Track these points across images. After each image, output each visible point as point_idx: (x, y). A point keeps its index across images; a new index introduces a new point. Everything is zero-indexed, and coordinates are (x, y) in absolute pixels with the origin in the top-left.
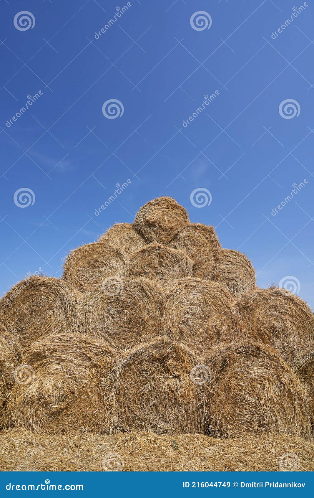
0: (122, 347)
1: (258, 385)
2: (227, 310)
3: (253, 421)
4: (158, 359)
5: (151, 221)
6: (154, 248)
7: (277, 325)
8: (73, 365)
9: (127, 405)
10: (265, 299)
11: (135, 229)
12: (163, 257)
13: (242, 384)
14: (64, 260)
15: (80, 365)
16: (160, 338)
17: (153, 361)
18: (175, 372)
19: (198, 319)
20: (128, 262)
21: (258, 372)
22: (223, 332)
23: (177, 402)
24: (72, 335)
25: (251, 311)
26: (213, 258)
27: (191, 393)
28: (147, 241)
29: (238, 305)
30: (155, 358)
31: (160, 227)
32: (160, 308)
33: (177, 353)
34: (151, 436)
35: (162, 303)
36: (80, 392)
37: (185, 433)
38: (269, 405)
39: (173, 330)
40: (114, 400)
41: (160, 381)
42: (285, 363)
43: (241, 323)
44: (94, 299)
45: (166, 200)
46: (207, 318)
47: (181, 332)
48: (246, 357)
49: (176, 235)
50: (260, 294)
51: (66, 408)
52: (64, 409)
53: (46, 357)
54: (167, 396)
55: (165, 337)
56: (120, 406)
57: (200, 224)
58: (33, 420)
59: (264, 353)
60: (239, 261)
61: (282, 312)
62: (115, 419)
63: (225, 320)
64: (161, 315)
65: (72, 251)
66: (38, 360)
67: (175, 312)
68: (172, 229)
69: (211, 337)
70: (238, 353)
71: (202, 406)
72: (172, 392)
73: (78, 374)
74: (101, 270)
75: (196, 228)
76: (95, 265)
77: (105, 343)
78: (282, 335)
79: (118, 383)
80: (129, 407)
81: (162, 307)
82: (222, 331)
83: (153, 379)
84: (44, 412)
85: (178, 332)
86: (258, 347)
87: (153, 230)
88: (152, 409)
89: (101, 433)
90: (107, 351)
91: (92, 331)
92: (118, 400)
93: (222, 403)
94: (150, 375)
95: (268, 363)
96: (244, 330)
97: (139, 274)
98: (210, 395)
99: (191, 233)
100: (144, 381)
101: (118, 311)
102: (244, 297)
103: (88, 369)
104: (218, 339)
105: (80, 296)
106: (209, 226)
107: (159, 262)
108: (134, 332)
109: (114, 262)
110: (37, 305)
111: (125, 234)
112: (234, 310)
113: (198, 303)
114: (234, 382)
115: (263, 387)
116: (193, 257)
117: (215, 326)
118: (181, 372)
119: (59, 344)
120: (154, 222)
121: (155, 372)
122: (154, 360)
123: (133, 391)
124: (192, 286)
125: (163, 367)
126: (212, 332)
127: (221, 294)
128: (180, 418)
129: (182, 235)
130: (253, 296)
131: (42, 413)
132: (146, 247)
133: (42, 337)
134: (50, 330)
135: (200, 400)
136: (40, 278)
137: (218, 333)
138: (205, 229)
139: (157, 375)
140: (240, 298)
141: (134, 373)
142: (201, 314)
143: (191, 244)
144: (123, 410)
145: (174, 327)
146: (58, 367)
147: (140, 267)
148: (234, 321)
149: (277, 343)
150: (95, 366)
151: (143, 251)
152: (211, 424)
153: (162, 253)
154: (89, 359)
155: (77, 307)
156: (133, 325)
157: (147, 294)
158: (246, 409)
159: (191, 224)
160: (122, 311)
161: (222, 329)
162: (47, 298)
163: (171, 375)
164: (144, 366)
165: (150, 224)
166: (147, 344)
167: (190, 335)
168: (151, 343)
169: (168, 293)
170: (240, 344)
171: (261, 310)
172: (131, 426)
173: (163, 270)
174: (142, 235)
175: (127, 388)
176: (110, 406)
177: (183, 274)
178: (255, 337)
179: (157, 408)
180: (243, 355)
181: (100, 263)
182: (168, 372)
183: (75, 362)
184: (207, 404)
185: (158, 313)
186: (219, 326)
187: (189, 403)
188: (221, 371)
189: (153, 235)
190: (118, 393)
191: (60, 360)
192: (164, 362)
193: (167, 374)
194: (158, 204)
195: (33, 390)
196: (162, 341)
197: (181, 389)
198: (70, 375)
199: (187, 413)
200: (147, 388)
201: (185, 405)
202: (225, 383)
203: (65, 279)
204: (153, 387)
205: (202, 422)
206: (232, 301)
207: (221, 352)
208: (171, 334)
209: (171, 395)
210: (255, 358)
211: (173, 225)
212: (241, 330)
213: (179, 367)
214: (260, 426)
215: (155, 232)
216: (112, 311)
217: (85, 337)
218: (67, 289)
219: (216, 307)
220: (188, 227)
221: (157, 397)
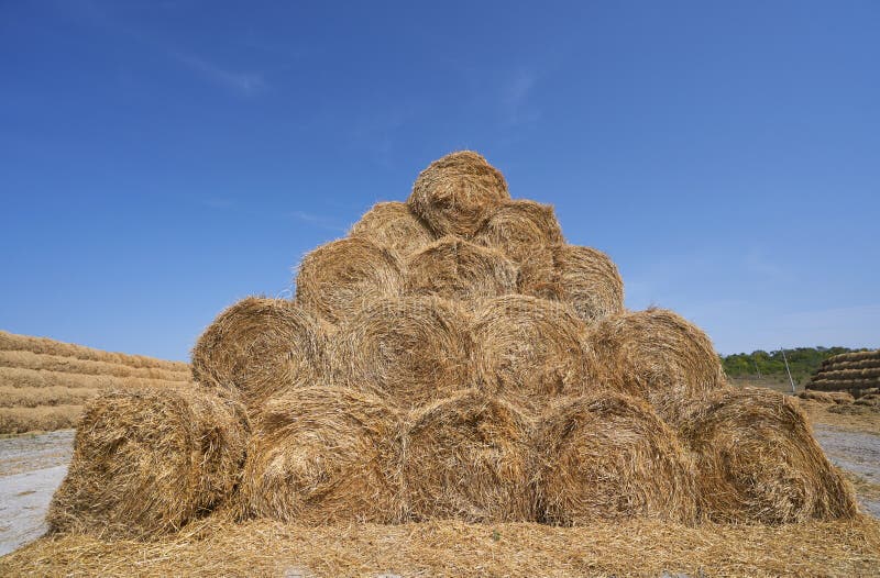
0: (406, 405)
1: (621, 456)
2: (574, 346)
3: (611, 504)
4: (466, 421)
5: (441, 197)
6: (449, 246)
7: (654, 368)
8: (334, 431)
9: (422, 486)
10: (639, 328)
11: (413, 212)
12: (464, 262)
13: (595, 453)
14: (296, 270)
15: (345, 432)
16: (468, 391)
17: (457, 423)
18: (493, 439)
19: (527, 361)
20: (405, 271)
21: (622, 436)
23: (497, 481)
24: (327, 388)
25: (614, 347)
26: (552, 261)
27: (517, 468)
28: (436, 233)
29: (593, 338)
30: (461, 419)
31: (458, 208)
32: (465, 345)
33: (495, 412)
34: (459, 524)
35: (468, 337)
36: (350, 469)
37: (509, 521)
38: (636, 482)
39: (487, 379)
40: (401, 480)
41: (469, 452)
42: (664, 424)
43: (598, 366)
44: (354, 333)
45: (466, 157)
46: (541, 359)
47: (501, 382)
48: (603, 416)
49: (486, 222)
50: (630, 321)
51: (330, 491)
52: (327, 493)
53: (290, 421)
54: (481, 473)
55: (475, 389)
56: (409, 487)
57: (528, 202)
58: (283, 508)
59: (633, 409)
60: (597, 266)
61: (665, 349)
62: (403, 504)
63: (570, 362)
64: (468, 356)
65: (308, 254)
66: (279, 426)
67: (489, 352)
68: (478, 210)
69: (548, 390)
70: (591, 411)
71: (533, 486)
72: (488, 466)
73: (343, 444)
74: (360, 285)
75: (521, 208)
76: (348, 276)
77: (380, 401)
78: (662, 383)
79: (406, 456)
80: (424, 489)
81: (467, 343)
83: (459, 449)
84: (299, 497)
85: (494, 381)
86: (622, 401)
87: (444, 214)
88: (459, 491)
89: (386, 524)
90: (385, 412)
91: (356, 382)
92: (408, 480)
93: (563, 481)
94: (454, 444)
95: (636, 422)
96: (601, 377)
97: (426, 291)
98: (547, 470)
99: (512, 218)
100: (445, 453)
101: (397, 352)
102: (604, 325)
103: (358, 437)
104: (559, 391)
105: (331, 329)
106: (543, 205)
107: (458, 269)
108: (424, 383)
109: (381, 272)
110: (263, 345)
111: (394, 221)
112: (587, 347)
113: (526, 335)
114: (583, 451)
115: (628, 457)
116: (517, 259)
117: (555, 372)
118: (502, 440)
119: (309, 402)
120: (446, 199)
121: (462, 439)
122: (461, 422)
123: (429, 466)
124: (516, 309)
125: (474, 432)
126: (550, 380)
127: (565, 321)
128: (501, 502)
129: (497, 221)
130: (620, 323)
131: (295, 498)
132: (435, 245)
133: (277, 394)
134: (289, 382)
135: (531, 477)
136: (262, 300)
137: (560, 382)
138: (537, 211)
139: (465, 443)
140: (596, 326)
141: (429, 442)
142: (532, 353)
143: (513, 238)
144: (416, 493)
145: (489, 374)
146: (312, 435)
147: (426, 280)
148: (586, 362)
149: (653, 396)
150: (368, 432)
151: (431, 252)
152: (548, 508)
153: (464, 253)
154: (360, 423)
155: (328, 346)
156: (421, 372)
157: (443, 324)
158: (600, 488)
159: (514, 202)
160: (403, 350)
161: (566, 375)
162: (278, 333)
163: (487, 443)
164: (444, 431)
165: (440, 203)
166: (446, 400)
167: (514, 387)
168: (453, 398)
169: (477, 320)
170: (594, 397)
171: (631, 345)
172: (428, 513)
173: (466, 283)
174: (425, 223)
175: (420, 462)
176: (396, 487)
177: (500, 290)
178: (619, 388)
179: (466, 489)
180: (599, 412)
181: (358, 274)
182: (482, 439)
183: (337, 427)
184: (541, 483)
185: (462, 353)
186: (561, 371)
187: (515, 482)
188: (563, 437)
189: (446, 223)
190: (407, 470)
191: (313, 425)
192: (475, 426)
193: (481, 443)
194: (452, 165)
195: (277, 467)
196: (471, 395)
197: (502, 464)
198: (331, 445)
199: (512, 495)
200: (450, 463)
201: (509, 484)
202: (569, 453)
203: (300, 301)
204: (460, 461)
205: (534, 507)
206: (583, 332)
207: (564, 410)
208: (484, 385)
209: (487, 471)
210: (618, 417)
211: (480, 204)
212: (596, 376)
213: (498, 433)
214: (620, 509)
215: (448, 217)
216: (387, 350)
217: (348, 391)
218: (309, 318)
219: (557, 341)
220: (506, 206)
221: (465, 475)
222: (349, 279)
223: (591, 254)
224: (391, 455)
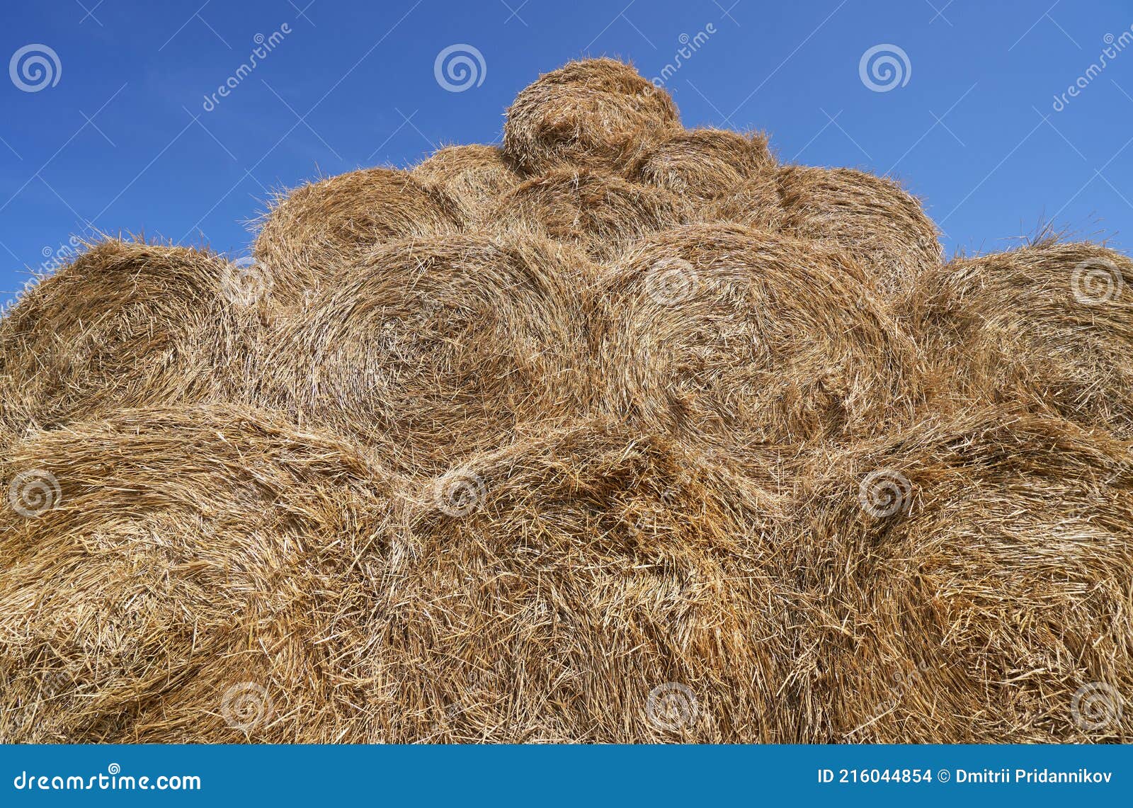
2: (862, 323)
4: (582, 494)
5: (554, 124)
6: (564, 179)
8: (195, 519)
9: (440, 691)
11: (506, 159)
12: (594, 205)
13: (987, 592)
17: (555, 501)
18: (660, 548)
19: (745, 361)
22: (857, 403)
25: (964, 326)
26: (775, 198)
27: (738, 636)
29: (904, 310)
31: (586, 143)
32: (586, 327)
35: (594, 307)
36: (220, 633)
39: (642, 402)
40: (378, 667)
41: (589, 585)
47: (678, 410)
48: (992, 479)
49: (640, 165)
52: (138, 707)
54: (623, 651)
57: (716, 131)
60: (876, 201)
63: (855, 362)
64: (593, 350)
67: (646, 341)
68: (625, 145)
69: (804, 428)
71: (794, 697)
72: (650, 631)
73: (214, 557)
75: (703, 142)
76: (357, 234)
79: (396, 596)
80: (446, 700)
81: (592, 323)
82: (850, 400)
83: (560, 577)
88: (557, 708)
94: (543, 562)
98: (834, 644)
99: (688, 159)
100: (517, 587)
101: (420, 344)
104: (834, 430)
106: (746, 136)
113: (739, 302)
114: (944, 588)
117: (820, 384)
118: (687, 550)
119: (141, 437)
120: (565, 127)
121: (567, 546)
122: (565, 497)
123: (464, 628)
124: (711, 246)
125: (605, 527)
126: (809, 405)
129: (661, 164)
135: (783, 669)
136: (137, 247)
137: (835, 411)
138: (735, 145)
139: (576, 559)
141: (470, 556)
142: (756, 341)
144: (421, 713)
145: (647, 391)
146: (131, 529)
151: (528, 190)
153: (592, 191)
156: (477, 390)
157: (532, 279)
158: (1020, 709)
159: (690, 133)
161: (848, 391)
163: (644, 558)
164: (516, 519)
165: (551, 136)
169: (615, 272)
175: (440, 616)
179: (579, 703)
181: (376, 231)
182: (630, 547)
183: (206, 508)
185: (579, 343)
186: (833, 382)
187: (733, 684)
188: (875, 541)
190: (399, 637)
191: (142, 502)
192: (607, 506)
193: (625, 558)
197: (692, 622)
198: (181, 561)
200: (530, 618)
201: (714, 689)
202: (898, 589)
204: (562, 613)
209: (644, 646)
211: (629, 133)
213: (675, 529)
216: (399, 343)
219: (815, 313)
220: (678, 141)
221: (577, 656)
222: (357, 239)
223: (861, 180)
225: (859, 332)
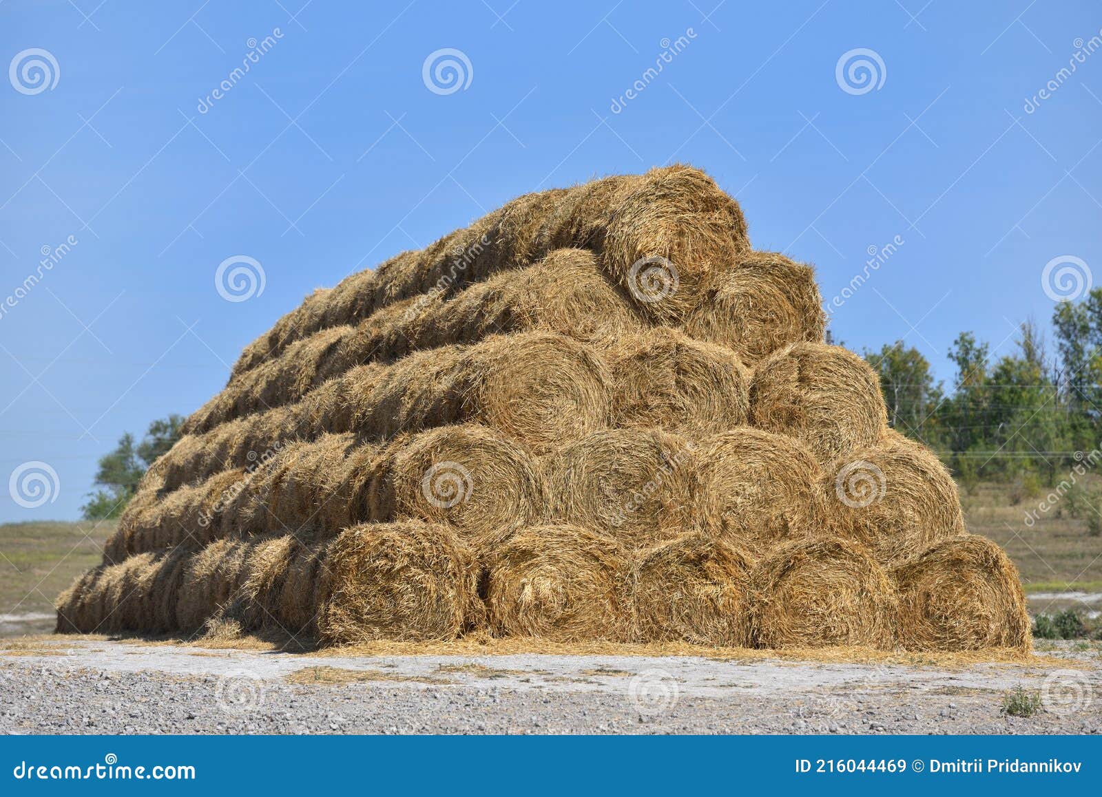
1: (831, 593)
2: (804, 489)
3: (816, 633)
4: (692, 560)
6: (666, 350)
12: (685, 371)
13: (808, 591)
15: (584, 567)
16: (693, 533)
17: (684, 562)
18: (715, 577)
19: (754, 504)
20: (609, 383)
21: (835, 576)
22: (794, 525)
23: (717, 613)
26: (795, 374)
27: (736, 602)
30: (688, 558)
32: (690, 486)
33: (719, 552)
35: (694, 478)
36: (589, 598)
37: (727, 646)
38: (841, 615)
39: (711, 521)
40: (633, 609)
41: (694, 587)
44: (572, 470)
46: (768, 502)
47: (725, 524)
51: (573, 616)
52: (570, 616)
53: (535, 556)
54: (704, 605)
55: (700, 531)
56: (640, 615)
59: (847, 552)
62: (635, 628)
63: (798, 506)
64: (692, 497)
67: (714, 493)
68: (702, 276)
69: (772, 534)
70: (809, 553)
71: (750, 618)
72: (712, 600)
73: (582, 577)
74: (556, 402)
76: (542, 391)
78: (892, 530)
79: (637, 588)
80: (652, 617)
81: (692, 485)
82: (792, 523)
85: (719, 524)
86: (839, 545)
88: (683, 620)
89: (622, 642)
92: (638, 610)
93: (777, 614)
94: (680, 580)
95: (849, 564)
98: (763, 604)
100: (672, 587)
101: (618, 491)
103: (595, 572)
107: (678, 382)
109: (580, 384)
113: (755, 476)
114: (797, 589)
115: (837, 594)
117: (782, 515)
118: (724, 577)
121: (687, 576)
122: (688, 561)
123: (657, 599)
124: (746, 448)
125: (699, 570)
126: (776, 524)
127: (797, 462)
128: (720, 630)
137: (785, 526)
139: (691, 580)
141: (657, 578)
142: (760, 496)
145: (713, 516)
146: (554, 569)
148: (814, 506)
149: (882, 541)
150: (604, 567)
151: (643, 357)
152: (761, 636)
153: (684, 361)
154: (596, 559)
156: (645, 513)
158: (809, 620)
160: (626, 490)
161: (792, 519)
163: (710, 580)
164: (672, 568)
166: (673, 541)
167: (739, 530)
168: (680, 540)
169: (703, 459)
170: (814, 541)
172: (656, 637)
173: (687, 400)
175: (650, 596)
176: (629, 615)
178: (849, 533)
179: (690, 619)
180: (817, 554)
182: (706, 576)
184: (758, 616)
185: (687, 494)
186: (787, 514)
187: (734, 615)
188: (781, 576)
191: (555, 560)
192: (700, 564)
193: (705, 580)
196: (698, 536)
197: (723, 598)
199: (730, 625)
200: (677, 596)
201: (728, 615)
202: (785, 590)
204: (685, 595)
205: (749, 635)
206: (816, 473)
207: (784, 553)
208: (708, 528)
209: (709, 603)
210: (833, 559)
213: (720, 571)
214: (824, 638)
216: (608, 489)
219: (786, 484)
221: (690, 606)
224: (625, 588)
225: (801, 493)
